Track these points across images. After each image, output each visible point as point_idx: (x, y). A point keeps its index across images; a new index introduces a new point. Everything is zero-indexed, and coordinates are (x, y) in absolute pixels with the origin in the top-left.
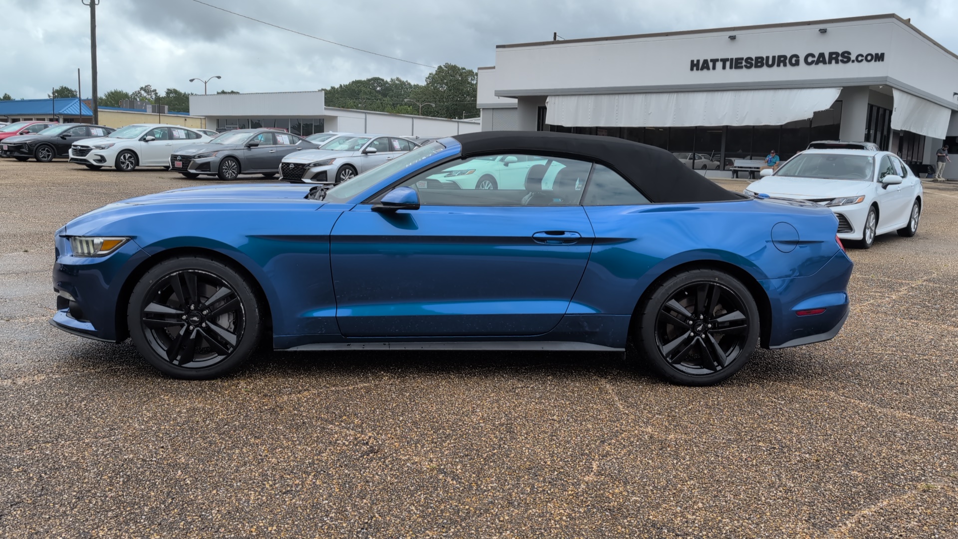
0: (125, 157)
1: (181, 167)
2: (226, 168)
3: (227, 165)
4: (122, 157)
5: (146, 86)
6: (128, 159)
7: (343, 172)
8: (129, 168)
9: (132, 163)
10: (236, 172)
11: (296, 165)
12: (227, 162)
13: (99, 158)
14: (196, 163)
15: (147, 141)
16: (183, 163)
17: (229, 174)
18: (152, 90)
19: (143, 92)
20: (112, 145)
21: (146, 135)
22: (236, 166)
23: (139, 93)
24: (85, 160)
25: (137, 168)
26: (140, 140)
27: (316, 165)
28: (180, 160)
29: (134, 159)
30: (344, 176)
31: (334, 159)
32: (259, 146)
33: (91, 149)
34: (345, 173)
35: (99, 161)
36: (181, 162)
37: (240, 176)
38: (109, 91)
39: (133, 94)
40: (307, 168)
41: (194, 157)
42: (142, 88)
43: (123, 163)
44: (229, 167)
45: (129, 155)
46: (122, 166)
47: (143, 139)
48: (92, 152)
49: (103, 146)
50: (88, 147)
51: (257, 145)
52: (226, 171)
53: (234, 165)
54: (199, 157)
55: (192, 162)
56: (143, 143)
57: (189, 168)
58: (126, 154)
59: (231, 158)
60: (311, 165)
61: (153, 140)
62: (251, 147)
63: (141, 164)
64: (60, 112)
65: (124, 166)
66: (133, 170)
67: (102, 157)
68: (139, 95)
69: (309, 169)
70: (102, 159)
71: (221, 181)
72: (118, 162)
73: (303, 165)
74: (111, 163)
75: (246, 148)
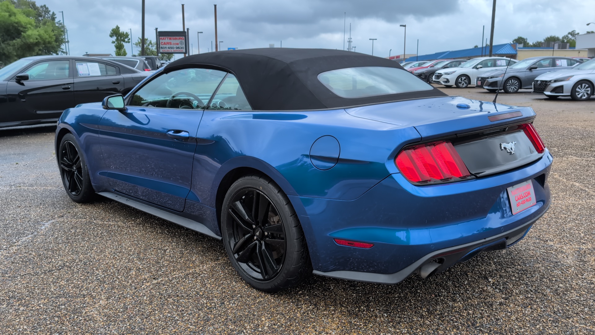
0: (461, 79)
1: (480, 84)
2: (509, 85)
3: (511, 83)
4: (460, 79)
5: (572, 31)
6: (464, 80)
7: (579, 86)
8: (464, 86)
9: (466, 83)
10: (517, 88)
11: (542, 81)
12: (510, 81)
13: (446, 80)
14: (489, 82)
15: (477, 69)
16: (481, 82)
17: (511, 89)
18: (576, 33)
19: (570, 36)
20: (454, 72)
21: (478, 65)
22: (517, 83)
23: (567, 36)
24: (439, 82)
25: (469, 86)
26: (473, 68)
27: (556, 81)
28: (480, 80)
29: (468, 80)
30: (580, 89)
31: (572, 76)
32: (537, 69)
33: (442, 75)
34: (581, 87)
35: (446, 82)
36: (480, 82)
37: (520, 90)
38: (546, 37)
39: (563, 38)
40: (549, 83)
41: (488, 78)
42: (569, 33)
43: (460, 83)
44: (512, 84)
45: (464, 78)
46: (459, 85)
47: (476, 67)
48: (443, 76)
49: (449, 73)
50: (441, 74)
51: (536, 68)
52: (509, 87)
53: (516, 83)
54: (491, 78)
55: (486, 81)
56: (475, 70)
57: (484, 85)
58: (462, 77)
59: (514, 78)
60: (552, 82)
61: (481, 68)
62: (532, 70)
63: (472, 83)
64: (496, 53)
65: (461, 85)
66: (466, 87)
67: (447, 79)
68: (567, 38)
69: (550, 84)
70: (448, 81)
71: (506, 94)
72: (457, 82)
73: (546, 81)
74: (452, 83)
75: (528, 70)
